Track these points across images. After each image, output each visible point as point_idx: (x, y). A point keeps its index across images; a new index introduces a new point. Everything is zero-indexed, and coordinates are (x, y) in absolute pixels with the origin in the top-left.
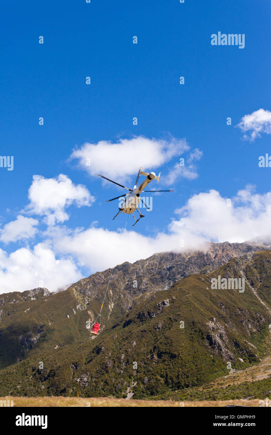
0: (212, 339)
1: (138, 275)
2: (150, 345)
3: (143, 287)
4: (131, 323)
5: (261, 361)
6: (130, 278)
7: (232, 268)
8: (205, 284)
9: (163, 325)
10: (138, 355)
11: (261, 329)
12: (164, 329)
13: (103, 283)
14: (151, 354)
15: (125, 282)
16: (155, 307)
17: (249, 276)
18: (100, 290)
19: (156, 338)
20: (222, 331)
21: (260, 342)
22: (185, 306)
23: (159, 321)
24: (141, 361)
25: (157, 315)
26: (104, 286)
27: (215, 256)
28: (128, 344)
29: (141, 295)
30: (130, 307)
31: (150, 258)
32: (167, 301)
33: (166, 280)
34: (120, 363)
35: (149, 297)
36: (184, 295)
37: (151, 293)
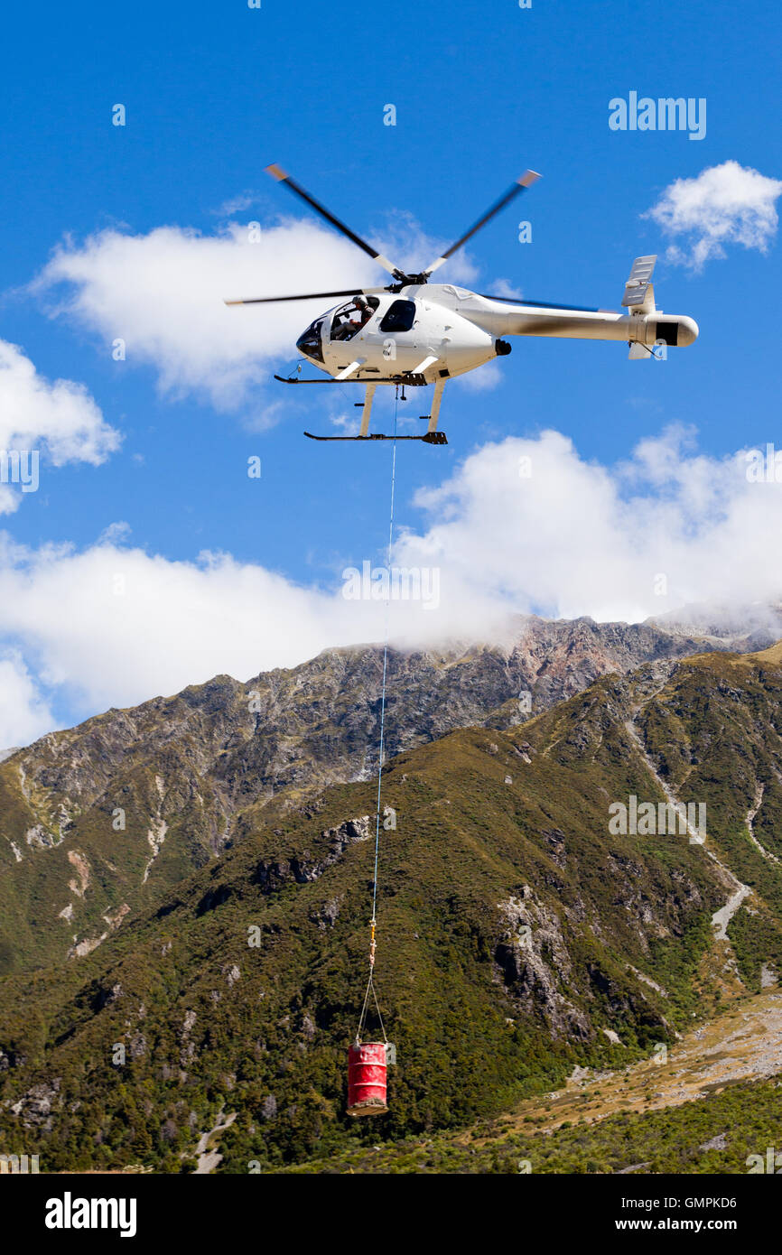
0: (515, 962)
1: (261, 726)
2: (291, 980)
3: (278, 769)
4: (226, 900)
5: (681, 1038)
6: (232, 736)
7: (597, 711)
8: (498, 765)
9: (344, 907)
10: (245, 1014)
11: (685, 929)
12: (348, 922)
13: (133, 751)
14: (293, 1011)
15: (212, 750)
16: (317, 842)
17: (656, 741)
18: (117, 777)
19: (315, 953)
20: (552, 934)
21: (680, 972)
22: (427, 841)
23: (331, 892)
24: (255, 1039)
25: (323, 871)
26: (136, 763)
27: (541, 665)
28: (211, 976)
29: (270, 796)
30: (225, 839)
31: (311, 664)
32: (361, 822)
33: (363, 746)
34: (178, 1044)
35: (298, 806)
36: (424, 800)
37: (308, 790)
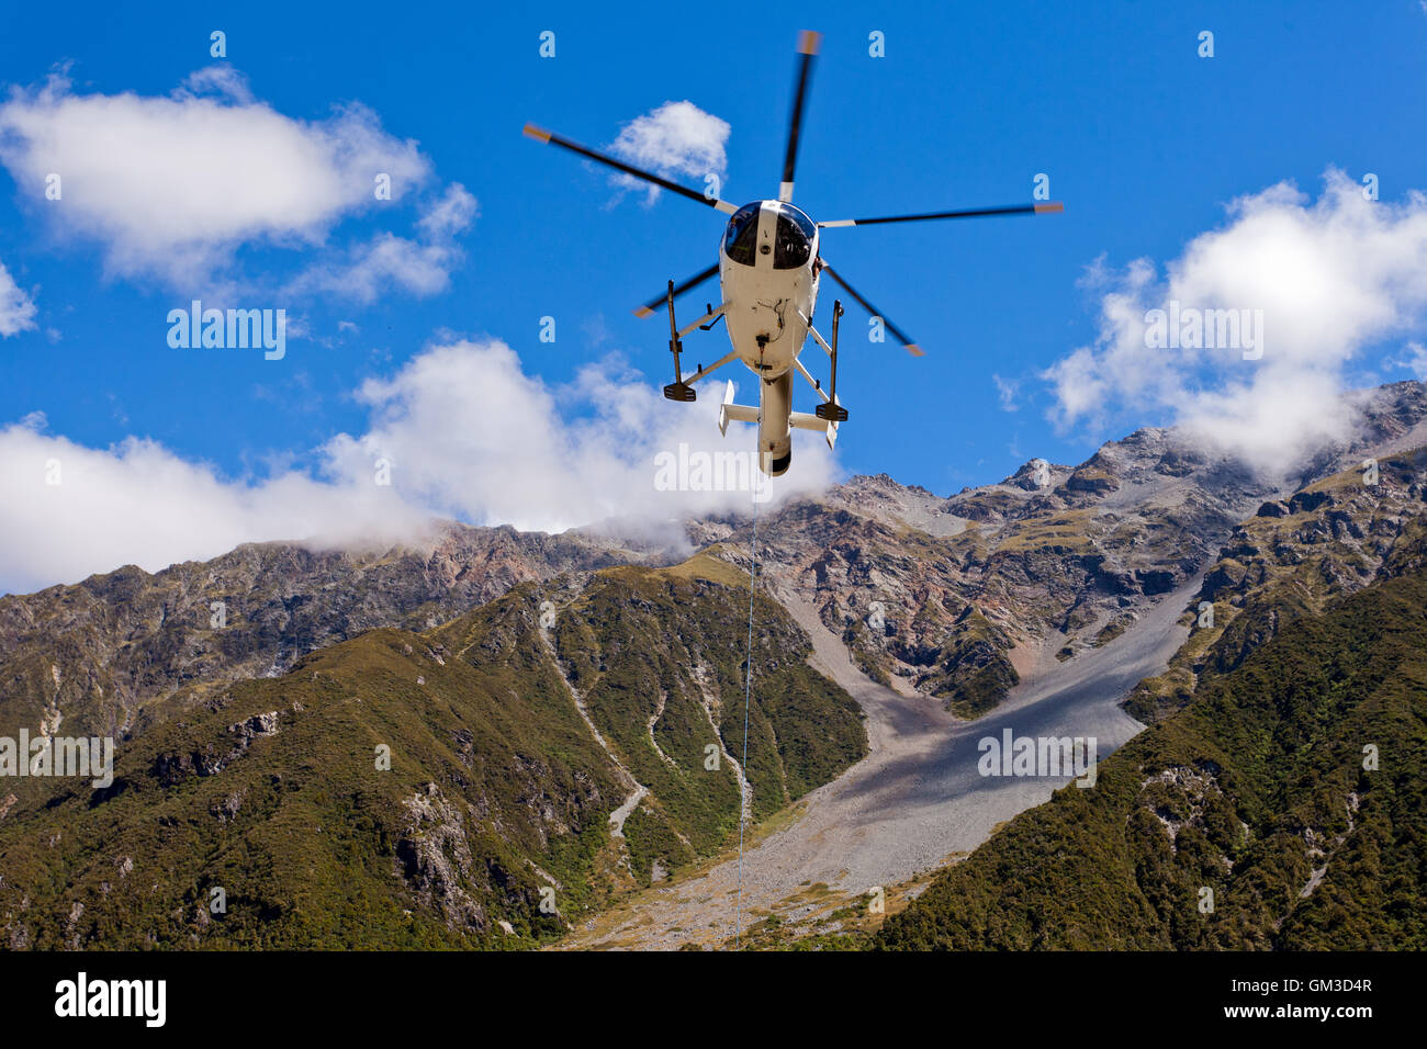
0: (416, 856)
1: (169, 619)
2: (186, 872)
3: (184, 662)
4: (122, 792)
5: (572, 929)
6: (136, 627)
7: (513, 617)
8: (411, 664)
9: (246, 801)
10: (136, 906)
11: (583, 826)
12: (249, 815)
13: (28, 639)
14: (186, 903)
15: (115, 640)
16: (222, 736)
17: (567, 647)
18: (10, 665)
19: (212, 845)
20: (455, 829)
21: (576, 867)
22: (334, 738)
23: (233, 785)
24: (146, 930)
25: (226, 765)
26: (31, 651)
27: (460, 570)
28: (102, 867)
29: (175, 689)
30: (124, 731)
31: (225, 558)
32: (270, 719)
33: (275, 642)
34: (63, 935)
35: (203, 700)
36: (334, 698)
37: (215, 684)
